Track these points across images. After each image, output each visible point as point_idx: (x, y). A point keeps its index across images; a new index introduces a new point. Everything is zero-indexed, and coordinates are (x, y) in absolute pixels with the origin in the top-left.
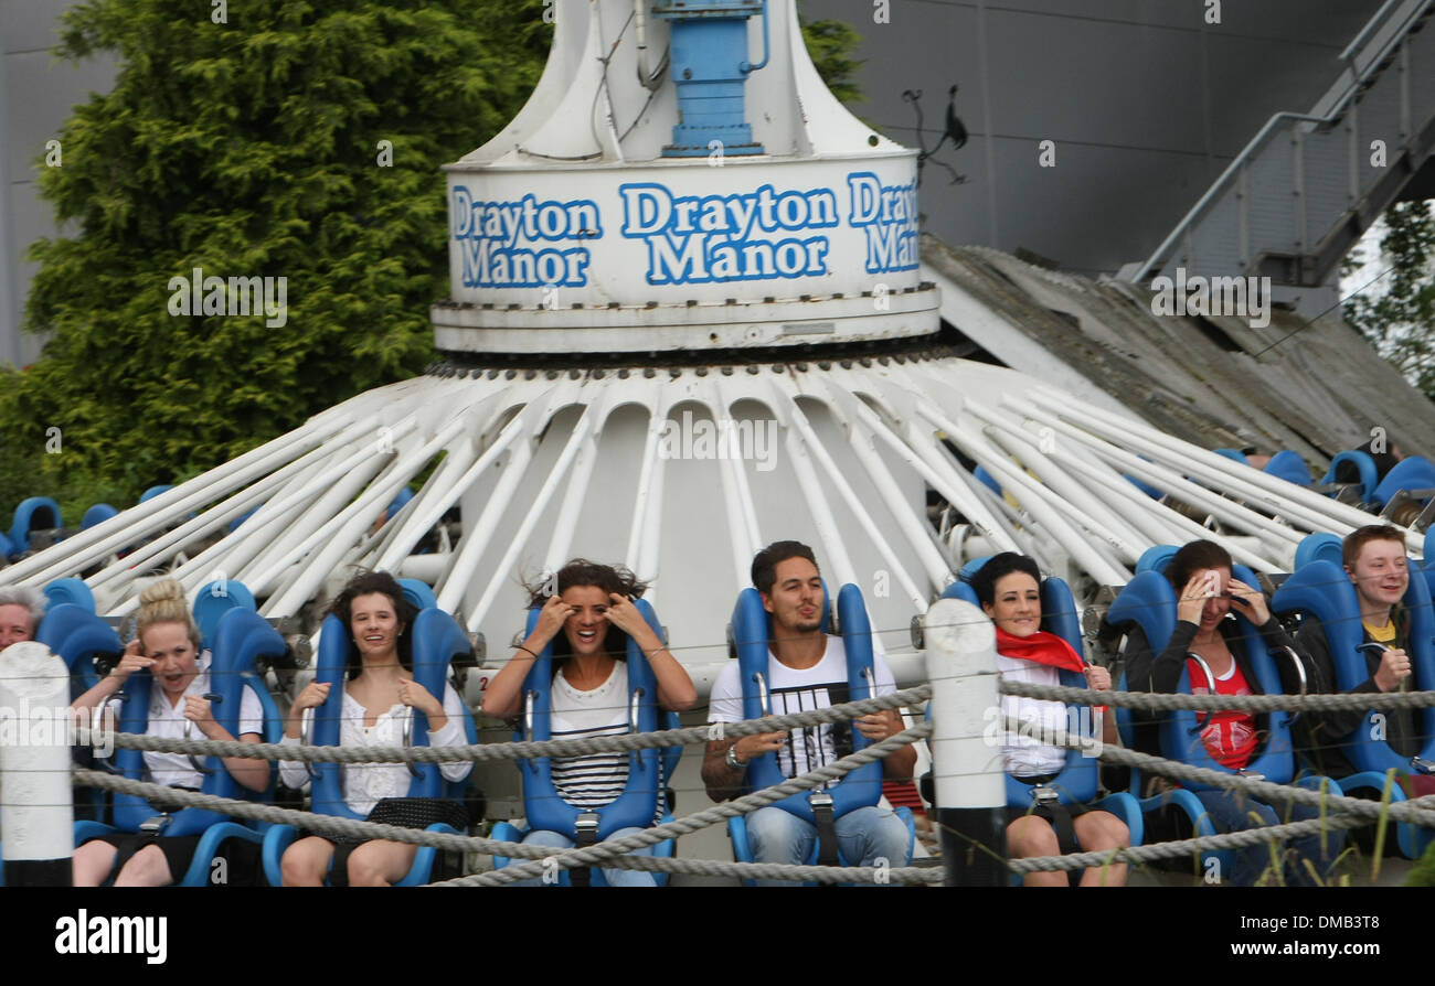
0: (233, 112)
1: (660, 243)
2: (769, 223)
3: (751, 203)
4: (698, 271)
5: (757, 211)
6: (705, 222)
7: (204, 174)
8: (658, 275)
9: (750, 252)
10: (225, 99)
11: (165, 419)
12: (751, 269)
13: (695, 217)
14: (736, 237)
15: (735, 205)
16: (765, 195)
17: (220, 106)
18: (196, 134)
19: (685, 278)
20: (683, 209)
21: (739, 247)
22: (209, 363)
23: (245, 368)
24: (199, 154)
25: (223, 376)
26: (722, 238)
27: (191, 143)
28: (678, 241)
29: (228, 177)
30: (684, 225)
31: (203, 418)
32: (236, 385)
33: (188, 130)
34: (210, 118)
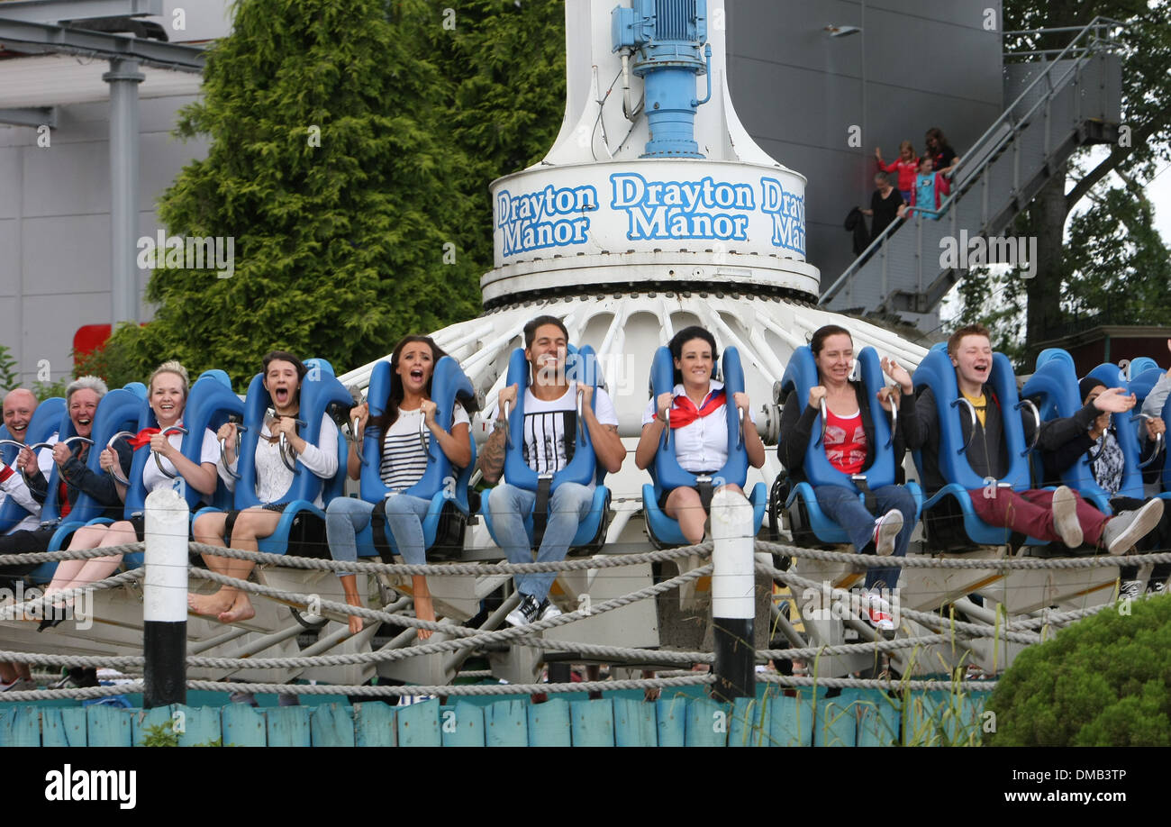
0: (279, 175)
1: (637, 212)
2: (709, 202)
3: (698, 188)
4: (662, 231)
5: (702, 194)
6: (667, 199)
7: (259, 211)
8: (635, 234)
9: (697, 220)
10: (275, 166)
11: (228, 359)
12: (697, 232)
13: (660, 196)
14: (687, 210)
15: (687, 189)
16: (707, 183)
17: (271, 171)
18: (255, 188)
19: (653, 235)
20: (652, 190)
21: (689, 216)
22: (256, 326)
23: (278, 330)
24: (257, 200)
25: (264, 334)
26: (678, 210)
27: (252, 193)
28: (649, 211)
29: (274, 215)
30: (653, 201)
31: (251, 359)
32: (271, 341)
33: (251, 185)
34: (264, 178)
